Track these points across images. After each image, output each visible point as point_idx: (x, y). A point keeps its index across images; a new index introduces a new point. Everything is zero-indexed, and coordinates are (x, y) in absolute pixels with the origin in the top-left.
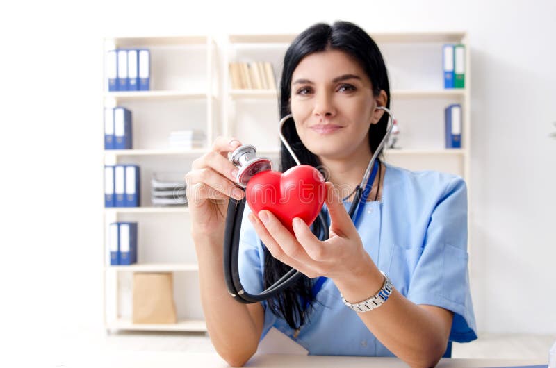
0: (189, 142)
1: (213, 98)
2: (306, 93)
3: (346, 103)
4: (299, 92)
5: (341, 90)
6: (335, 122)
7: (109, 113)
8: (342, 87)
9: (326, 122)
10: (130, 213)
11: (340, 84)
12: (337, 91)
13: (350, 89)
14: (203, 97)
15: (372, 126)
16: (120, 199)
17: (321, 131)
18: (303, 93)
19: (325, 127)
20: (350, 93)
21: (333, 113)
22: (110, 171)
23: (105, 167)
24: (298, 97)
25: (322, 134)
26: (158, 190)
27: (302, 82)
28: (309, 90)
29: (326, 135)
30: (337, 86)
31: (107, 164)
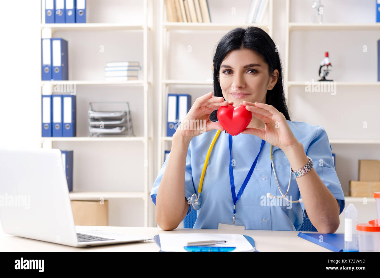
0: (126, 73)
1: (149, 29)
2: (228, 73)
3: (252, 80)
4: (224, 72)
5: (249, 72)
6: (244, 92)
7: (47, 44)
8: (249, 71)
9: (239, 92)
10: (67, 141)
11: (248, 69)
12: (246, 73)
13: (255, 72)
14: (140, 28)
15: (268, 92)
16: (57, 128)
17: (236, 97)
18: (226, 72)
19: (239, 94)
20: (254, 74)
21: (244, 86)
22: (47, 101)
23: (43, 96)
24: (223, 75)
25: (237, 98)
26: (95, 119)
27: (226, 66)
28: (230, 71)
29: (239, 99)
30: (247, 70)
31: (44, 94)
